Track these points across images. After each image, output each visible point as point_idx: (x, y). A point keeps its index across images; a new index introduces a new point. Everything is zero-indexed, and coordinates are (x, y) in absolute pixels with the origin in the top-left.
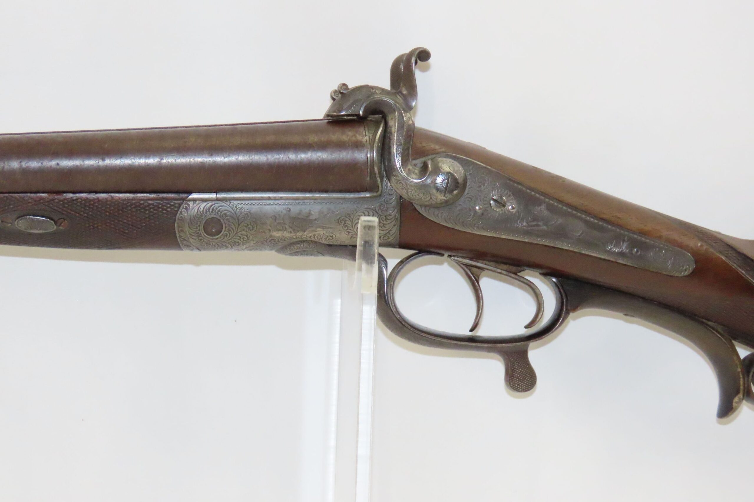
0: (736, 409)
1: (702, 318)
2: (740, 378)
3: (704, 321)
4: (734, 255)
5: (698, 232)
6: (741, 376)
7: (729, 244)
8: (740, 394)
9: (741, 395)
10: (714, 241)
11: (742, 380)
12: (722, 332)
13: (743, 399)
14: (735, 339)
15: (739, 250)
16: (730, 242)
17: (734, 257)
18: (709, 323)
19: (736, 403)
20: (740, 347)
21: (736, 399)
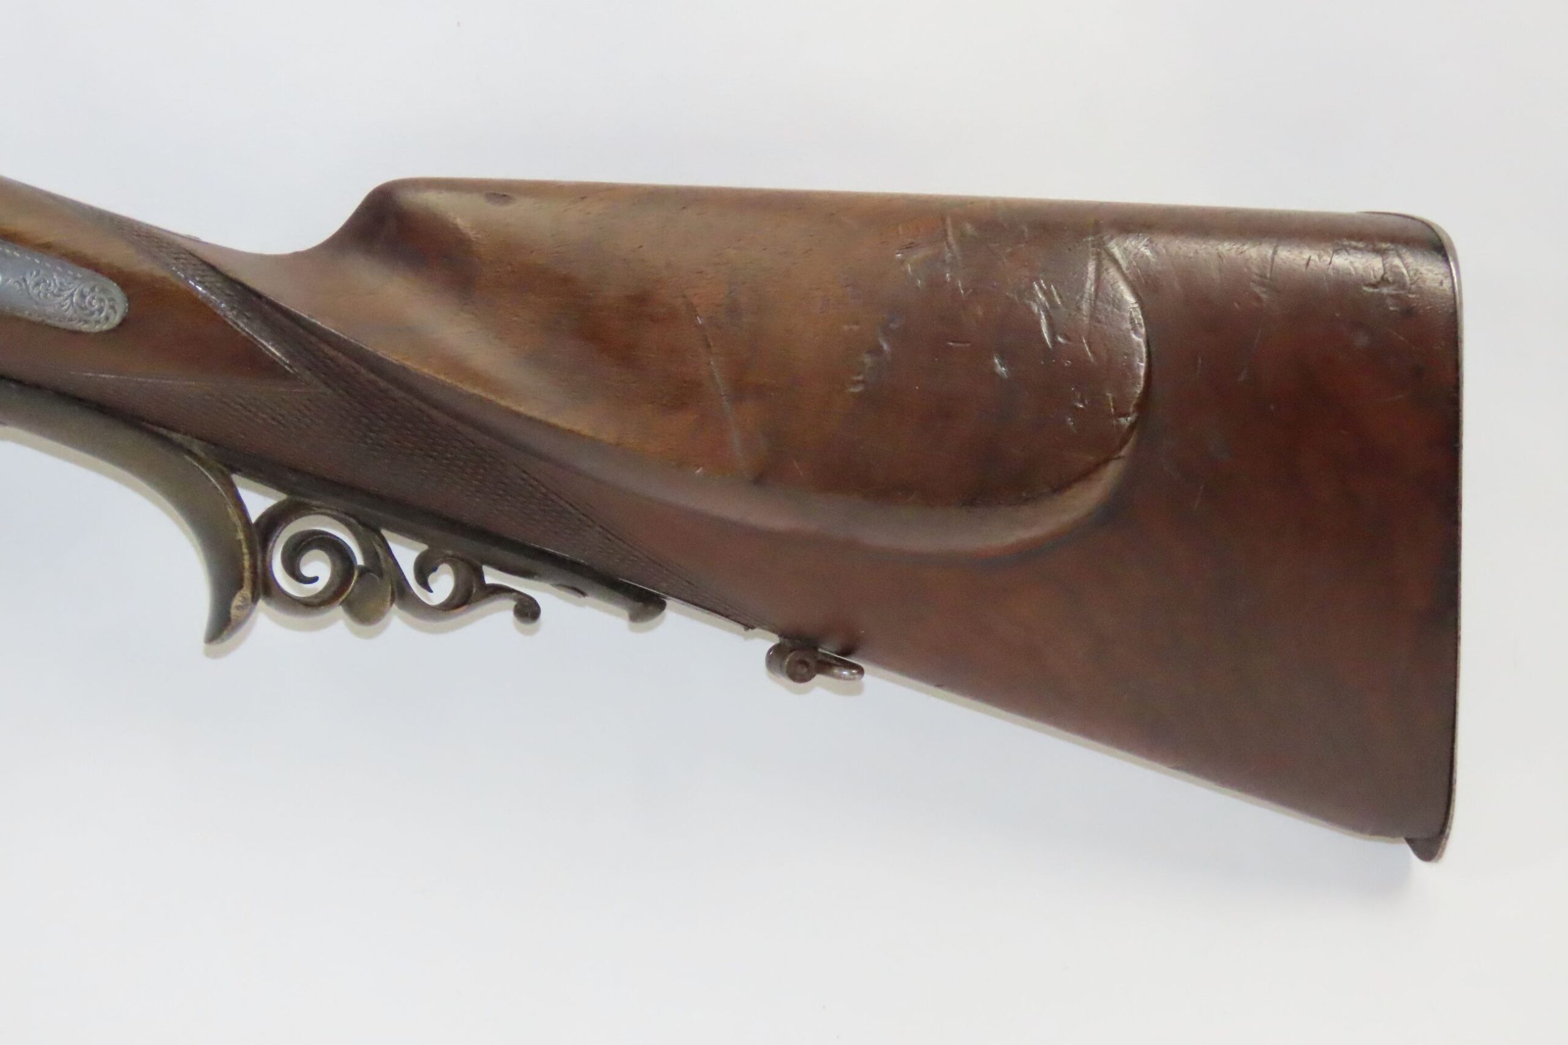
0: (240, 623)
1: (159, 424)
2: (242, 554)
3: (164, 432)
4: (219, 285)
5: (139, 235)
6: (245, 550)
7: (212, 261)
8: (245, 588)
9: (246, 592)
10: (175, 256)
11: (246, 557)
12: (202, 455)
13: (255, 600)
14: (234, 470)
15: (231, 274)
16: (213, 259)
17: (218, 288)
18: (176, 436)
19: (238, 607)
20: (246, 488)
21: (237, 601)
